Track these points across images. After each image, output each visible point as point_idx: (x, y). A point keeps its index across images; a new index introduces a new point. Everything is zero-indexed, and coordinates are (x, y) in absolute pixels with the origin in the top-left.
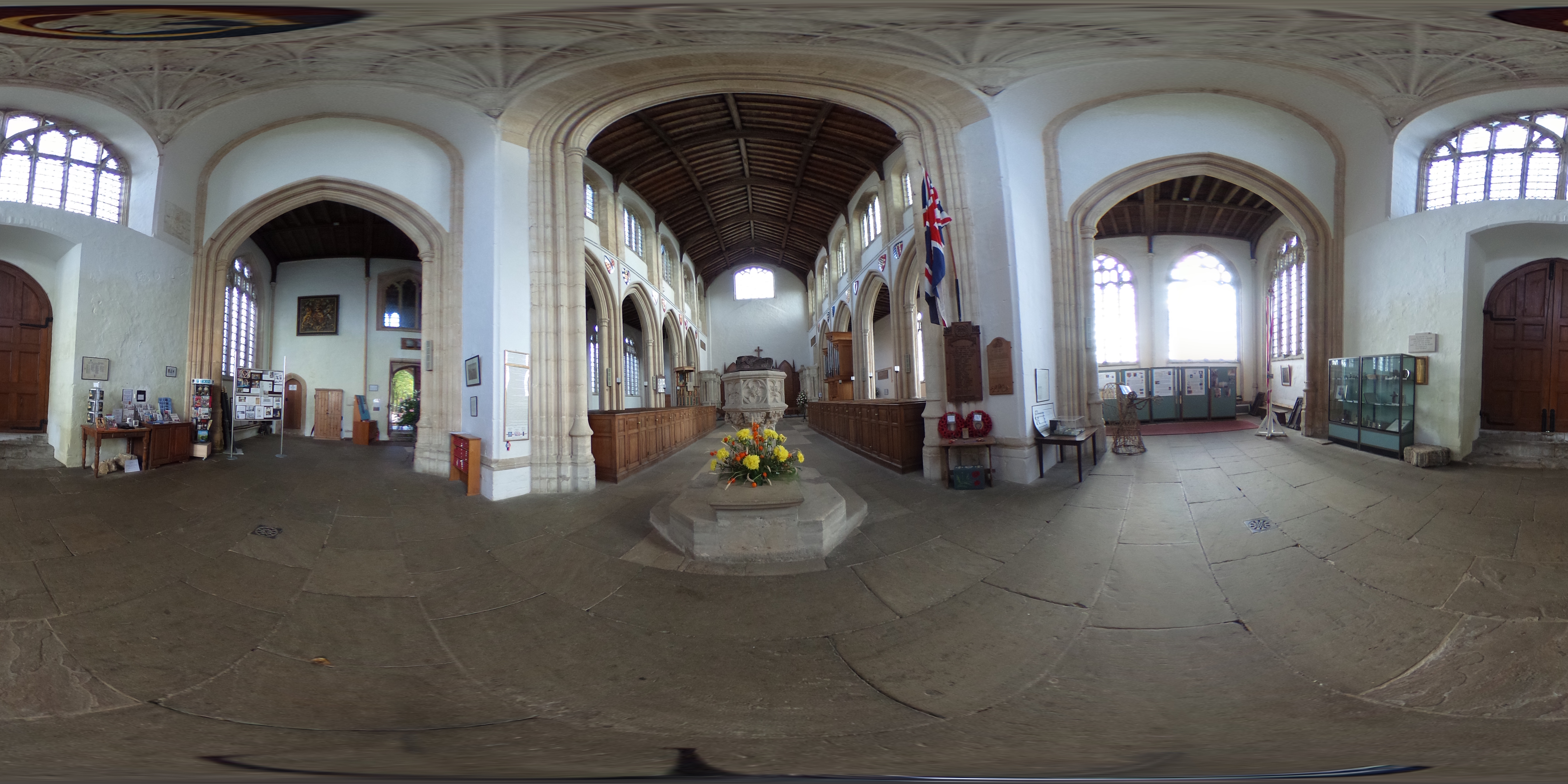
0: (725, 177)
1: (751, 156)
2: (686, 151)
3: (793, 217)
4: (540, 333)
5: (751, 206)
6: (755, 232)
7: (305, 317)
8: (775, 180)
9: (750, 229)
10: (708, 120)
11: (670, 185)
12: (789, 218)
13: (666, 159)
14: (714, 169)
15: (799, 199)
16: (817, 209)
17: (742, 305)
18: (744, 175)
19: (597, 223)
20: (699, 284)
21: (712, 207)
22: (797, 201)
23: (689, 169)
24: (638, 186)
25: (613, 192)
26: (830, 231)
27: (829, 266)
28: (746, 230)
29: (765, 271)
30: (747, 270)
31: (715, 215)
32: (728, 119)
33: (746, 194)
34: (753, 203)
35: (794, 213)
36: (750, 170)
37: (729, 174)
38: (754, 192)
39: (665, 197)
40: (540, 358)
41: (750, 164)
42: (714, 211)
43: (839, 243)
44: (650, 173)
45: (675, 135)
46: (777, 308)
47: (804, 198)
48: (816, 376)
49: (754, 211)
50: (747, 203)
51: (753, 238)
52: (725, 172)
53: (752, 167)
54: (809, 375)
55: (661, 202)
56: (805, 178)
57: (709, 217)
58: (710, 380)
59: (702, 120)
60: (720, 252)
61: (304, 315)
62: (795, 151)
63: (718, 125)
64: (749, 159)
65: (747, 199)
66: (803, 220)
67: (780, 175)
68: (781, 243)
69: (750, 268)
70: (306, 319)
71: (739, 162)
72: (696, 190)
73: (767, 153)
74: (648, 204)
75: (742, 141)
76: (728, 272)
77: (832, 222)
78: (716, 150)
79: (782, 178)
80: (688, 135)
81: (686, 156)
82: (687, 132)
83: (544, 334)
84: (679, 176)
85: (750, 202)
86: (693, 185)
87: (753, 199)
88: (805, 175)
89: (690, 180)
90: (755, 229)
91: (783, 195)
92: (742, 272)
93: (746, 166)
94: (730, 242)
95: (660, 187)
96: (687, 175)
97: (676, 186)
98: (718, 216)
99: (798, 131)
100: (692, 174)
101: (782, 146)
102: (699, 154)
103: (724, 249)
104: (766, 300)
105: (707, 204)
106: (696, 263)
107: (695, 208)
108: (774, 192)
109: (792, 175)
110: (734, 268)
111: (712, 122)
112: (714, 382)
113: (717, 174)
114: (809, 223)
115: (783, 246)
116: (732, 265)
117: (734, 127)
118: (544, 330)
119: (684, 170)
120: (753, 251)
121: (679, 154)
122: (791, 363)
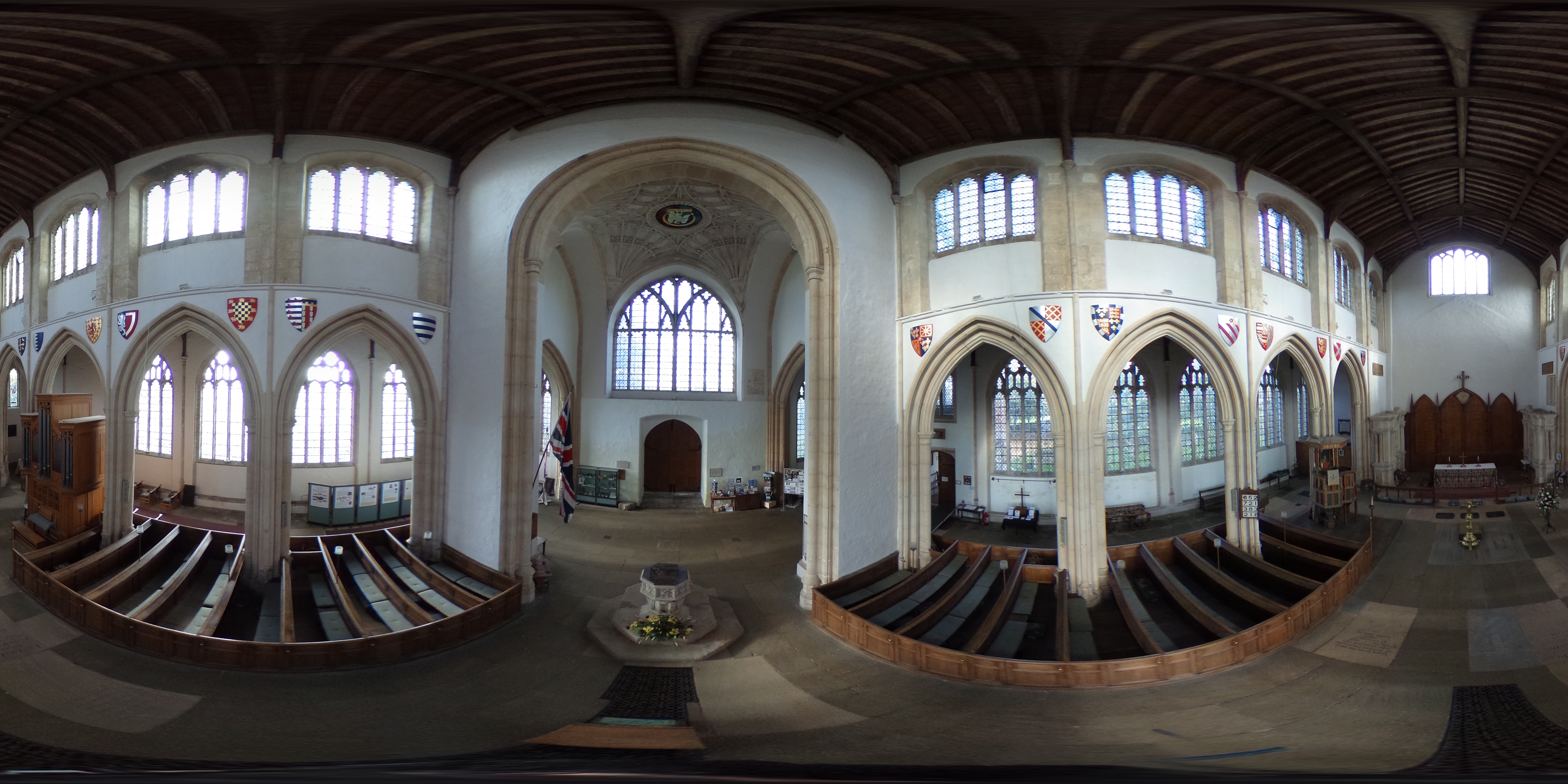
6: (1465, 192)
9: (1458, 186)
17: (1440, 305)
20: (1373, 271)
28: (1450, 188)
29: (1477, 254)
30: (1450, 252)
46: (1493, 311)
48: (1553, 429)
51: (1462, 200)
54: (1543, 427)
58: (1386, 431)
60: (1405, 223)
68: (1510, 212)
69: (1454, 249)
76: (1419, 254)
90: (1466, 187)
92: (1442, 255)
94: (1422, 206)
103: (1411, 217)
104: (1476, 297)
110: (1430, 248)
112: (1394, 430)
115: (1513, 216)
116: (1426, 243)
120: (1461, 223)
122: (1511, 398)
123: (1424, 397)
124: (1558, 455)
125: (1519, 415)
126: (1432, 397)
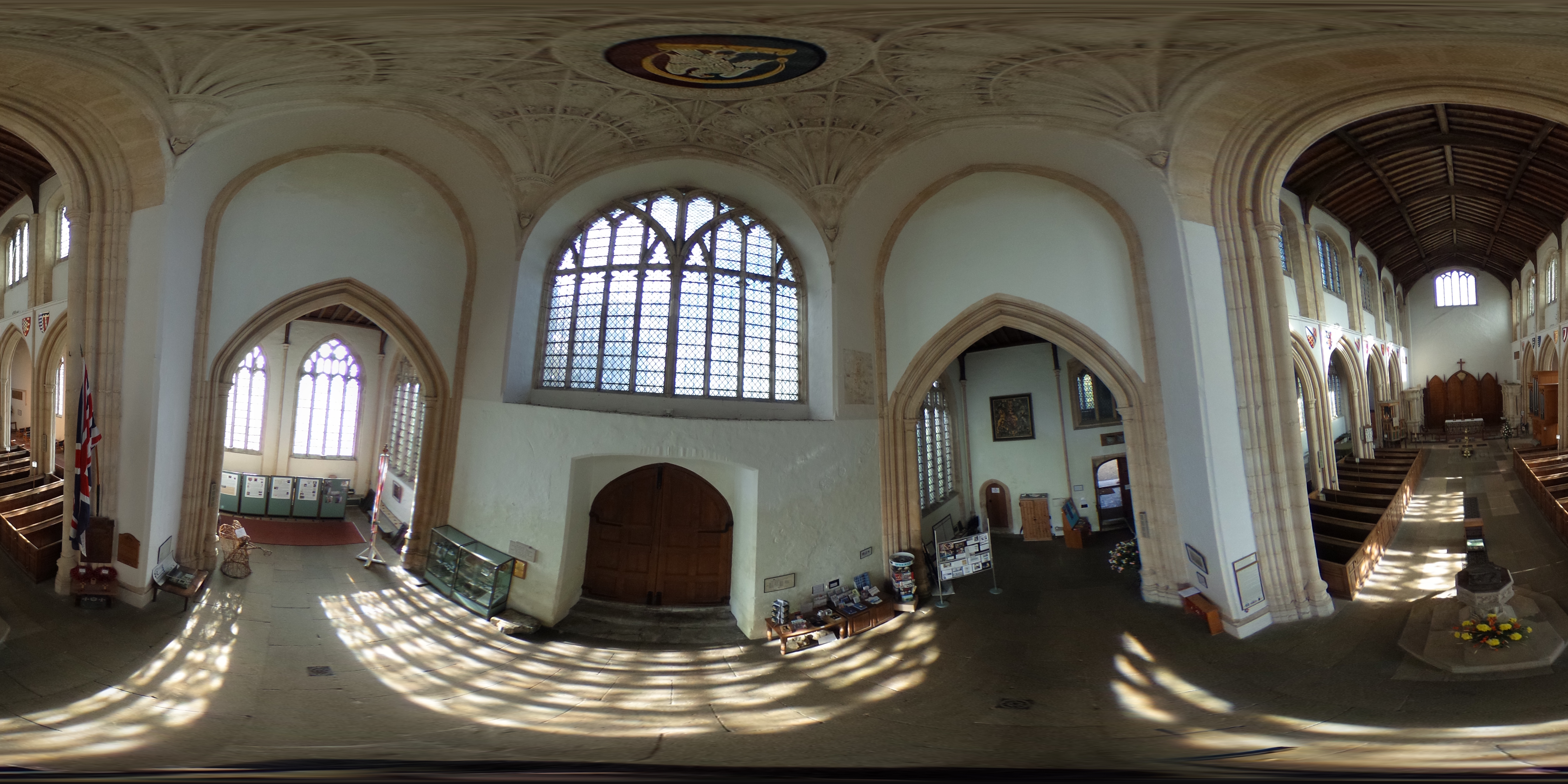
0: (1427, 186)
1: (1457, 163)
2: (1381, 161)
3: (1500, 228)
4: (1265, 536)
5: (1454, 214)
6: (1458, 239)
7: (999, 421)
8: (1483, 190)
9: (1452, 235)
10: (1407, 122)
11: (1363, 201)
12: (1496, 229)
13: (1358, 171)
14: (1414, 179)
15: (1508, 211)
16: (1528, 224)
17: (1444, 313)
18: (1448, 182)
19: (1292, 275)
20: (1399, 292)
21: (1411, 218)
22: (1506, 212)
23: (1385, 181)
24: (1330, 205)
25: (1303, 223)
26: (1540, 246)
27: (1536, 281)
28: (1448, 236)
29: (1467, 275)
30: (1449, 274)
31: (1415, 225)
32: (1432, 120)
33: (1450, 202)
34: (1457, 210)
35: (1501, 224)
36: (1455, 177)
37: (1431, 182)
38: (1457, 200)
39: (1360, 213)
40: (1268, 554)
41: (1455, 171)
42: (1413, 222)
43: (1549, 262)
44: (1341, 189)
45: (1368, 142)
46: (1480, 316)
47: (1514, 211)
48: (1519, 395)
49: (1456, 218)
50: (1450, 210)
51: (1455, 242)
52: (1427, 181)
53: (1456, 174)
54: (1512, 393)
55: (1356, 219)
56: (1517, 191)
57: (1408, 228)
58: (1413, 399)
59: (1400, 123)
60: (1420, 260)
61: (999, 419)
62: (1511, 162)
63: (1419, 128)
64: (1454, 165)
65: (1450, 206)
66: (1510, 232)
67: (1489, 185)
68: (1486, 250)
70: (1001, 423)
71: (1444, 169)
72: (1394, 202)
73: (1478, 161)
74: (1341, 223)
75: (1448, 149)
76: (1428, 275)
77: (1543, 237)
78: (1416, 157)
79: (1491, 189)
80: (1384, 141)
81: (1381, 166)
82: (1381, 138)
83: (1269, 536)
84: (1374, 189)
85: (1454, 210)
86: (1391, 197)
87: (1456, 206)
88: (1518, 188)
89: (1387, 193)
90: (1457, 235)
91: (1491, 205)
92: (1443, 276)
93: (1451, 173)
94: (1431, 249)
95: (1353, 203)
96: (1384, 187)
97: (1371, 200)
98: (1418, 226)
99: (1515, 138)
100: (1390, 186)
101: (1495, 154)
102: (1397, 163)
103: (1424, 256)
104: (1468, 307)
105: (1406, 215)
106: (1395, 273)
107: (1393, 221)
108: (1481, 202)
109: (1503, 186)
110: (1434, 271)
111: (1412, 125)
112: (1417, 400)
113: (1418, 184)
114: (1518, 234)
115: (1488, 253)
116: (1432, 268)
117: (1439, 130)
118: (1268, 532)
119: (1379, 182)
120: (1455, 255)
121: (1374, 165)
122: (1494, 375)
123: (1436, 377)
124: (1523, 412)
125: (1499, 387)
126: (1442, 377)
